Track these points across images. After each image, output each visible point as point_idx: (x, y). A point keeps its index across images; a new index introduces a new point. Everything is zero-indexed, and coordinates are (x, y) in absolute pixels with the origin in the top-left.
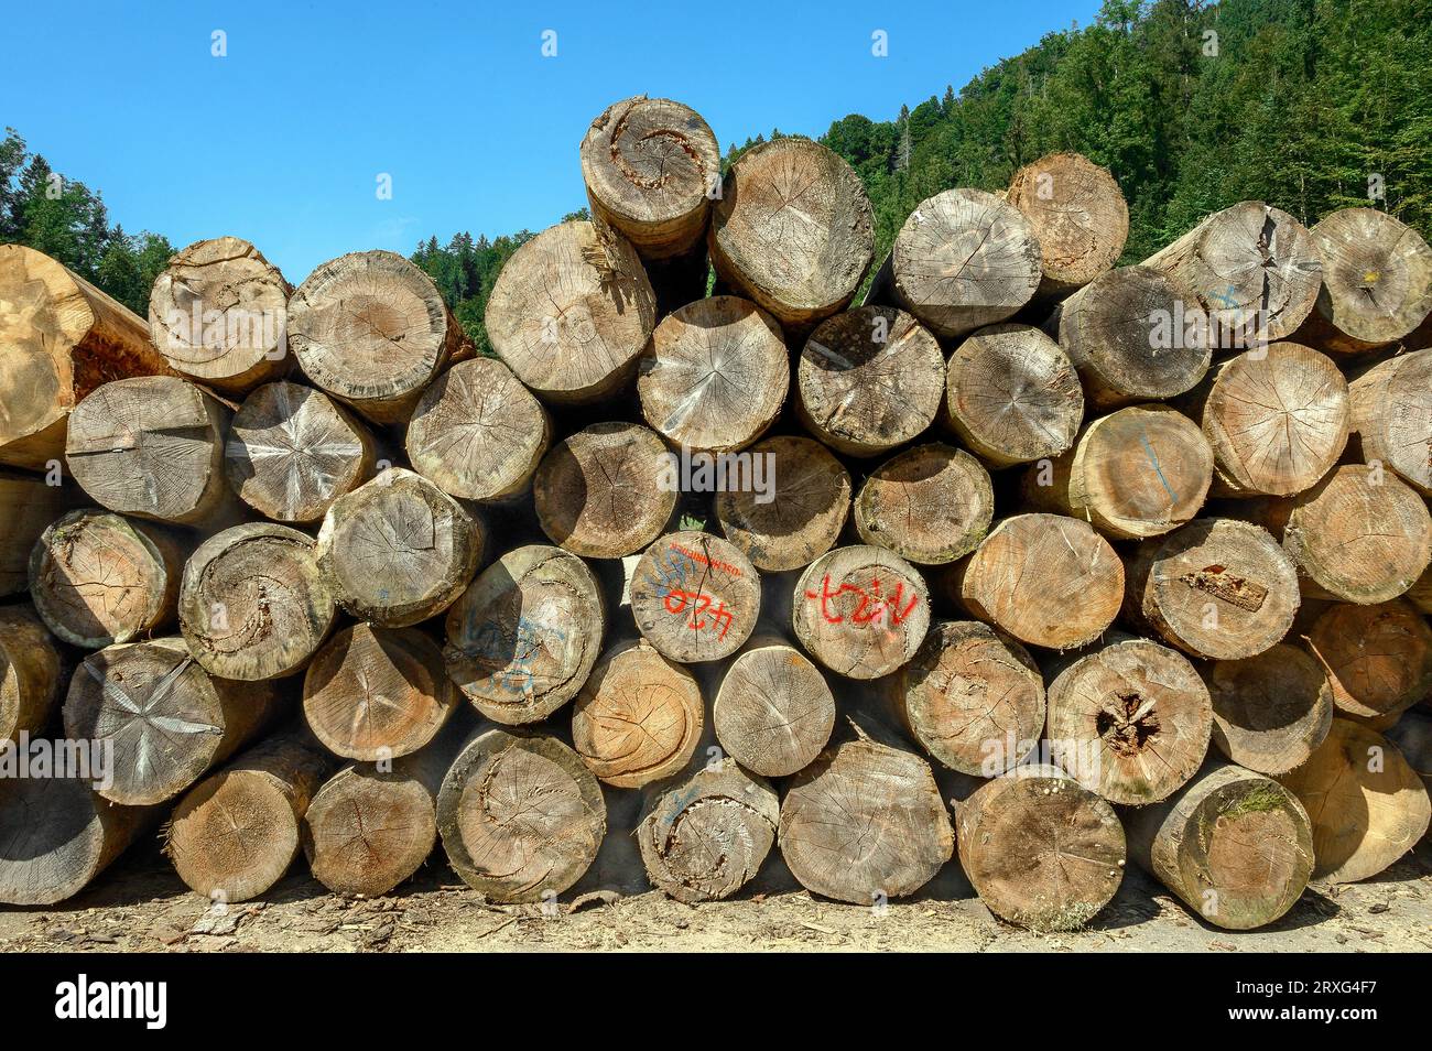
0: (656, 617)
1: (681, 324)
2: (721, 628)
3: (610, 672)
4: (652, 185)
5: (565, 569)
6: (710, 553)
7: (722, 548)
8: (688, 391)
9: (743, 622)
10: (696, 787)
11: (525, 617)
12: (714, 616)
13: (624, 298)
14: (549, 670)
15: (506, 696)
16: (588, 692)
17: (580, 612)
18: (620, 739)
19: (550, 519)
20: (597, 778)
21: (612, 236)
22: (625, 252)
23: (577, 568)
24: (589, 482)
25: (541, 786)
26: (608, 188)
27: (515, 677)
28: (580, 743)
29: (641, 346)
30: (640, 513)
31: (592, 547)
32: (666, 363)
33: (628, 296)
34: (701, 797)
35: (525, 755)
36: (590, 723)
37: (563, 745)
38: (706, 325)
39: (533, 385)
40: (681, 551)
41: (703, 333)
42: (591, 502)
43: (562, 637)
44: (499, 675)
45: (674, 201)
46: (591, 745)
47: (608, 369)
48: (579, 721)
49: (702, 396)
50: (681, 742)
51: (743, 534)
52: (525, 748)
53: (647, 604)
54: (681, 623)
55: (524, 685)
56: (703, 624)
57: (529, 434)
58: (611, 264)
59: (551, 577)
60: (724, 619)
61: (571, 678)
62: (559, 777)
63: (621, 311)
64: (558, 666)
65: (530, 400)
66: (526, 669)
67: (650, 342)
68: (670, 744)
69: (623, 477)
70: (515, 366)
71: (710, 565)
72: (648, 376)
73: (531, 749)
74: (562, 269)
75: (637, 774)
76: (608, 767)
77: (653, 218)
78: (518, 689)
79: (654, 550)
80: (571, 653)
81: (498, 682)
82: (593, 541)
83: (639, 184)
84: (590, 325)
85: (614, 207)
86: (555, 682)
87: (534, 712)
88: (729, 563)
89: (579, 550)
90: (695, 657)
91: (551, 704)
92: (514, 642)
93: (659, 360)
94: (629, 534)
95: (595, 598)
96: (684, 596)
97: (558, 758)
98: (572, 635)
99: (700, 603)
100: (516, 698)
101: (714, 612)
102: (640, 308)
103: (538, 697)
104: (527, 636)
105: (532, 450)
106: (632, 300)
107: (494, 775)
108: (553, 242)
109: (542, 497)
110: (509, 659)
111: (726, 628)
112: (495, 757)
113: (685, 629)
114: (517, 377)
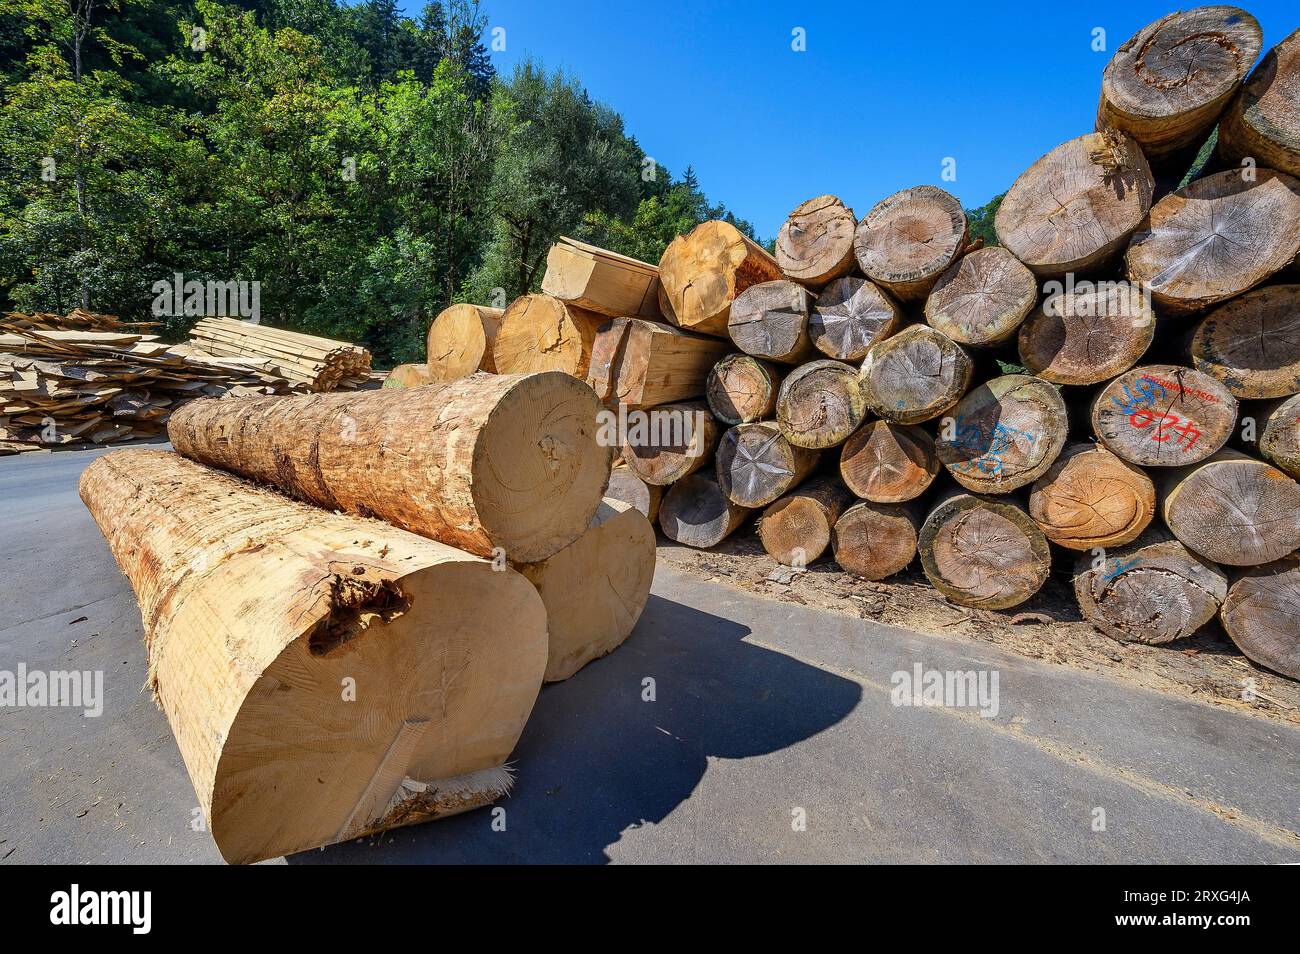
0: (1119, 429)
1: (1182, 200)
2: (1187, 442)
3: (1069, 466)
4: (1176, 84)
5: (1039, 392)
6: (1184, 382)
7: (1196, 378)
8: (1181, 253)
9: (1213, 439)
10: (1139, 559)
11: (1001, 423)
12: (1181, 432)
13: (1126, 187)
14: (1016, 460)
15: (980, 474)
16: (1048, 478)
17: (1049, 421)
18: (1072, 514)
19: (1030, 356)
20: (1047, 539)
21: (1122, 139)
22: (1131, 150)
23: (1050, 392)
24: (1068, 329)
25: (999, 536)
26: (1128, 98)
27: (989, 463)
28: (1036, 511)
29: (1138, 222)
30: (1114, 351)
31: (1064, 377)
32: (1161, 233)
33: (1130, 184)
34: (1142, 566)
35: (989, 514)
36: (1047, 500)
37: (1020, 512)
38: (1210, 197)
39: (1030, 262)
40: (1152, 381)
41: (1206, 204)
42: (1068, 344)
43: (1031, 438)
44: (976, 460)
45: (1200, 92)
46: (1044, 514)
47: (1101, 243)
48: (1036, 499)
49: (1197, 256)
50: (1129, 523)
51: (1217, 368)
52: (989, 509)
53: (1113, 419)
54: (1144, 436)
55: (995, 468)
56: (1167, 437)
57: (1023, 297)
58: (1118, 161)
59: (1026, 396)
60: (1191, 435)
61: (1034, 467)
62: (1014, 532)
63: (1121, 196)
64: (1024, 458)
65: (1027, 272)
66: (997, 457)
67: (1147, 219)
68: (1119, 523)
69: (1101, 325)
70: (1016, 251)
71: (1182, 392)
72: (1140, 245)
73: (994, 510)
74: (1067, 174)
75: (1083, 541)
76: (1058, 532)
77: (1172, 112)
78: (989, 470)
79: (1124, 380)
80: (1036, 450)
81: (975, 465)
82: (1066, 372)
83: (1162, 87)
84: (1089, 212)
85: (1132, 111)
86: (1020, 468)
87: (999, 487)
88: (1203, 391)
89: (1052, 378)
90: (1154, 461)
91: (1015, 483)
92: (991, 439)
93: (1153, 231)
94: (1100, 367)
95: (1064, 413)
96: (1151, 415)
97: (1016, 520)
98: (1040, 437)
99: (1166, 421)
100: (987, 476)
101: (1181, 428)
102: (1140, 192)
103: (1005, 478)
104: (1001, 435)
105: (1024, 308)
106: (1134, 187)
107: (964, 524)
108: (1062, 155)
109: (1025, 342)
110: (985, 450)
111: (1193, 441)
112: (965, 512)
113: (1148, 440)
114: (1017, 258)
